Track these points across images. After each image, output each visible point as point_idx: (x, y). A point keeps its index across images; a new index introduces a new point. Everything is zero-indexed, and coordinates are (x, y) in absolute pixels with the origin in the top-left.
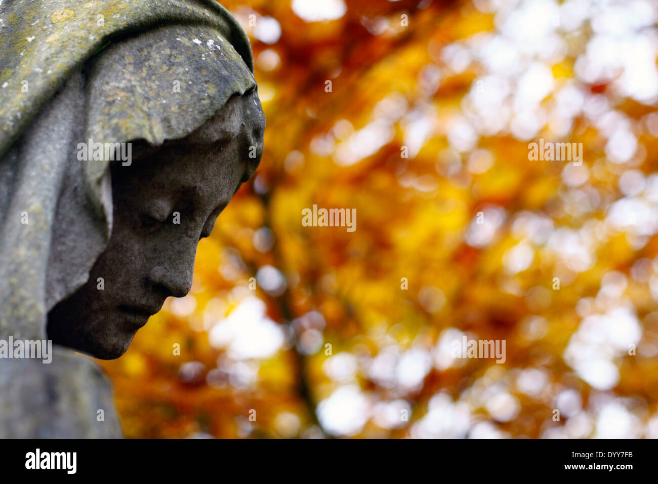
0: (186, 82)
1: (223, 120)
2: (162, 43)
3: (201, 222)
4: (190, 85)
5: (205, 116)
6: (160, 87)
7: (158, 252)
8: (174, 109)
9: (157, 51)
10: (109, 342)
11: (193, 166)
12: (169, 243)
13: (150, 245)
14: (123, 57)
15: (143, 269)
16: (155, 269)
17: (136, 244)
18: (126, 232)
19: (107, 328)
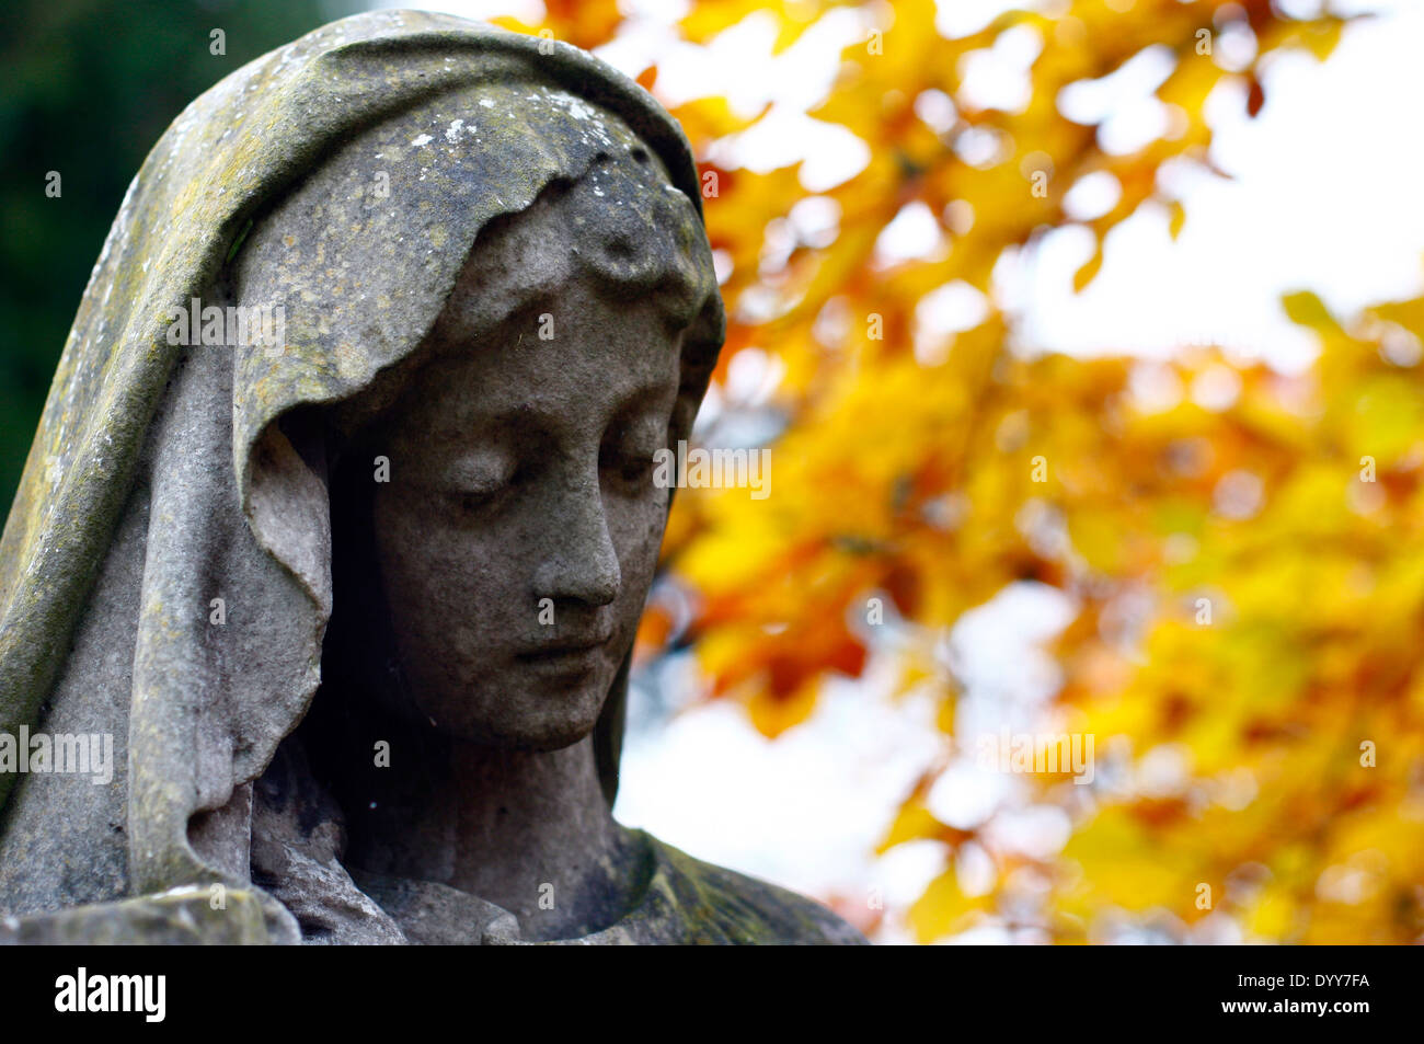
0: (394, 242)
1: (505, 272)
2: (348, 180)
3: (582, 456)
4: (401, 245)
5: (440, 293)
6: (352, 272)
7: (532, 539)
8: (383, 303)
9: (341, 199)
10: (532, 724)
11: (495, 375)
12: (545, 515)
13: (511, 532)
14: (279, 242)
15: (519, 579)
16: (540, 569)
17: (475, 546)
18: (441, 533)
19: (514, 703)
